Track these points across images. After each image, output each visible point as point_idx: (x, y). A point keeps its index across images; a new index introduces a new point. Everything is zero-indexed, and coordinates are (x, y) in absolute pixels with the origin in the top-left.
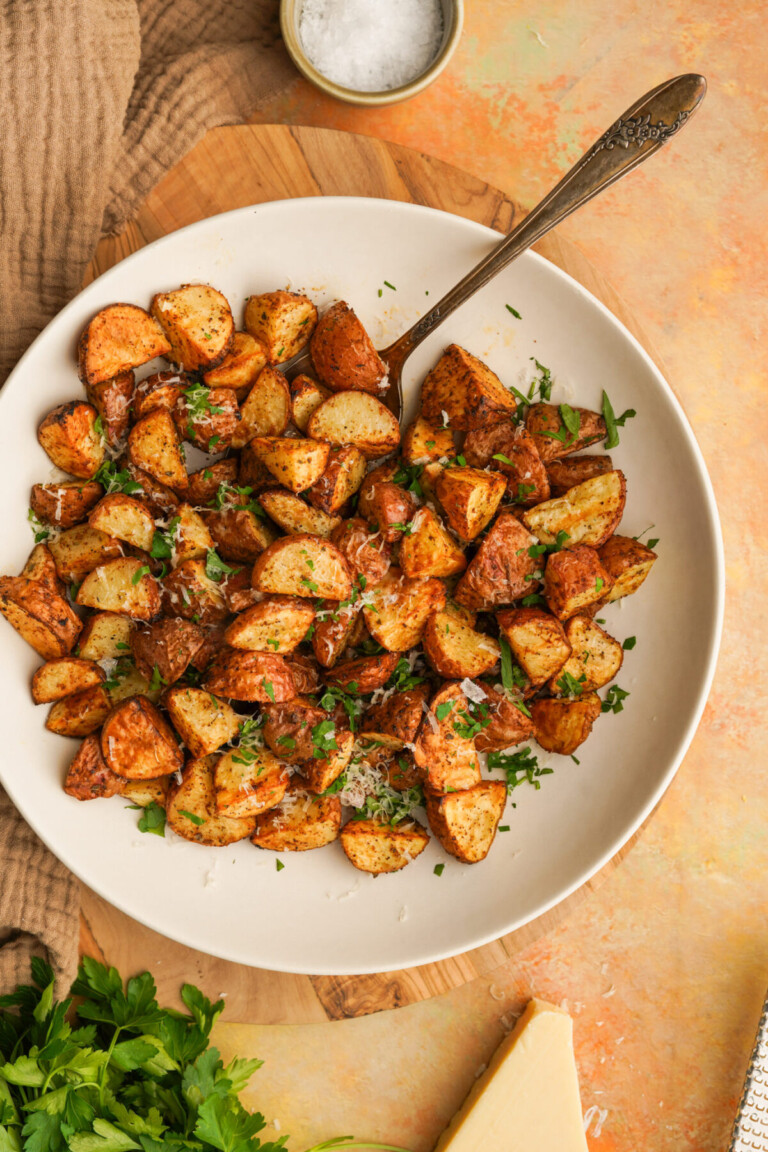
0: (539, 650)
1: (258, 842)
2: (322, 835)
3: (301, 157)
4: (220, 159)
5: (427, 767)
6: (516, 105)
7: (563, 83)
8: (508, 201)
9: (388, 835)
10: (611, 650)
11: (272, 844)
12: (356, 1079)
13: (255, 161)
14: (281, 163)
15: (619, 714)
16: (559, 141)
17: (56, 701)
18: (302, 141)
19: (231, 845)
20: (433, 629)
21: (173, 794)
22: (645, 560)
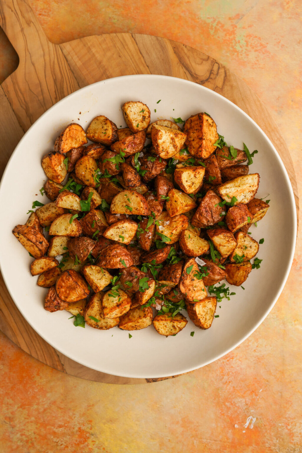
0: (225, 245)
1: (121, 327)
2: (146, 323)
3: (136, 46)
4: (104, 46)
5: (186, 293)
6: (220, 25)
7: (239, 17)
8: (217, 63)
9: (171, 321)
10: (254, 245)
11: (127, 328)
12: (158, 405)
13: (118, 47)
14: (128, 48)
15: (259, 269)
16: (237, 39)
17: (40, 274)
18: (137, 39)
19: (110, 329)
20: (183, 236)
21: (86, 310)
22: (265, 208)
